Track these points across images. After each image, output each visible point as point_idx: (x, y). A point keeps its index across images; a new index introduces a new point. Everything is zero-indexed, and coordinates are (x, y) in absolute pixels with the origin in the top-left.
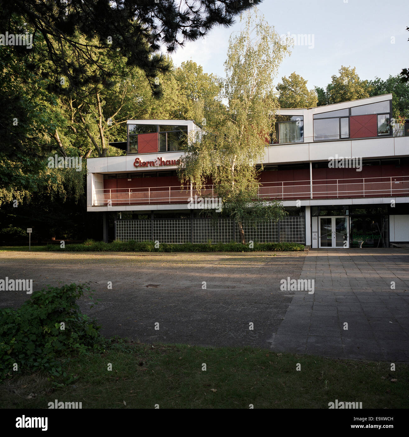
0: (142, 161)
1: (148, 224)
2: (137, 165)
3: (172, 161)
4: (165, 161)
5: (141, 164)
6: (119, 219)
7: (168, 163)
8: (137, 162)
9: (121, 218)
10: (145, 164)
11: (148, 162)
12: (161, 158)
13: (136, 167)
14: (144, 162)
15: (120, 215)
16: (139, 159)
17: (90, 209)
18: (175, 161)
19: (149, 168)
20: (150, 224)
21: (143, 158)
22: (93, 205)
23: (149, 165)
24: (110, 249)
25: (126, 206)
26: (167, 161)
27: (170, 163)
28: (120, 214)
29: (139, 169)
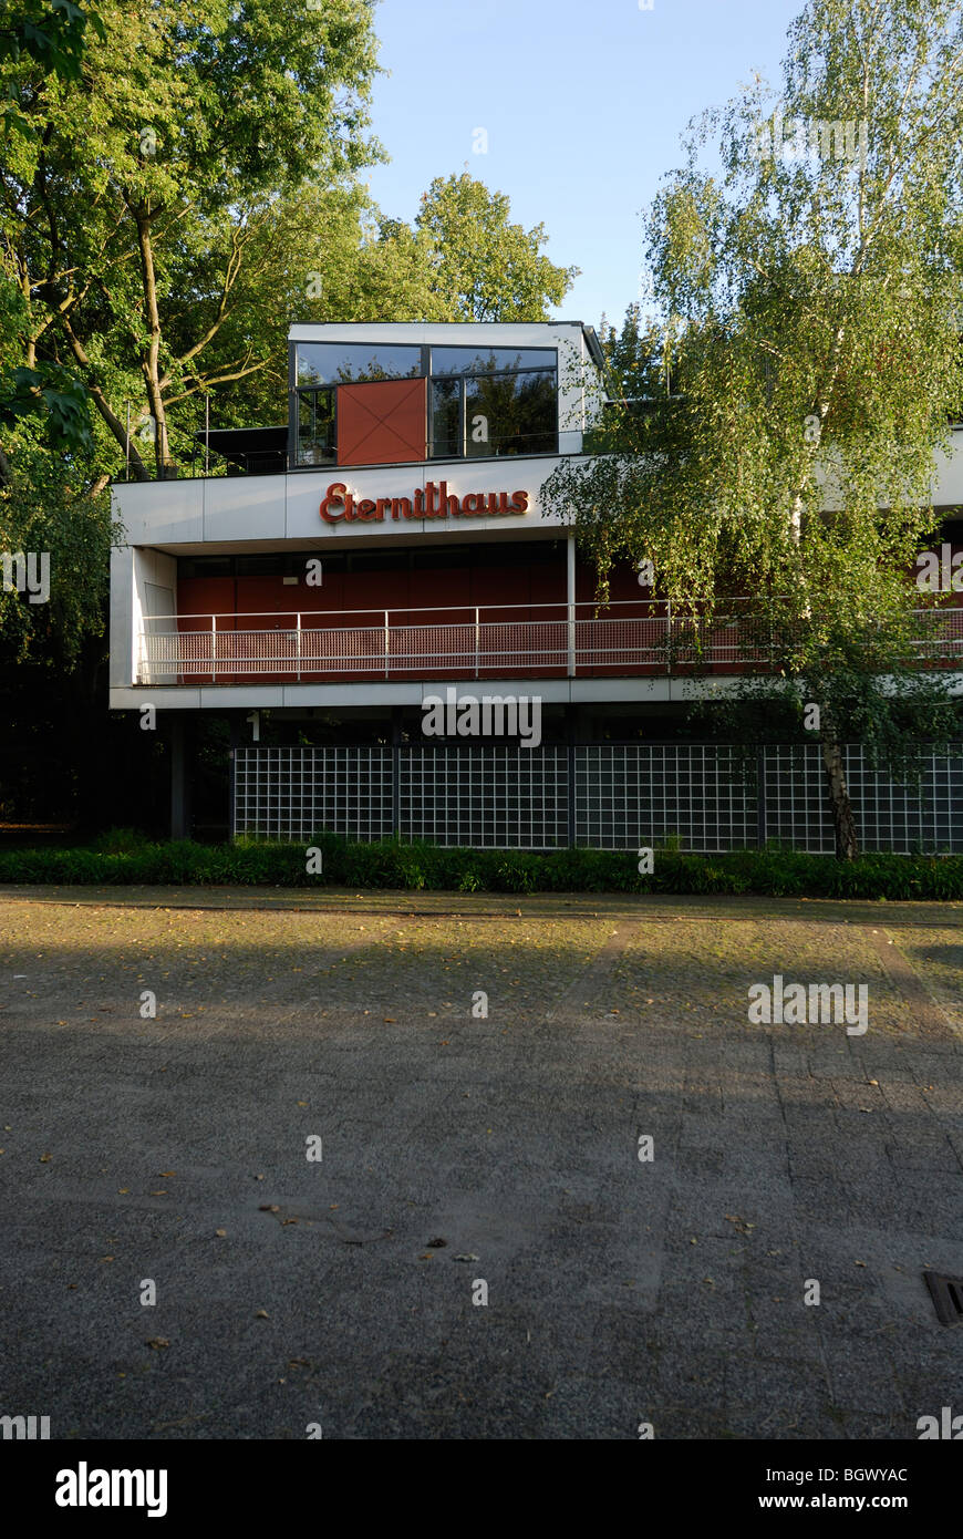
0: (357, 499)
1: (376, 766)
2: (335, 513)
3: (492, 496)
4: (460, 497)
5: (355, 510)
6: (248, 741)
7: (473, 507)
8: (337, 502)
9: (256, 738)
10: (370, 511)
11: (386, 503)
12: (444, 484)
13: (332, 521)
14: (366, 503)
15: (252, 724)
16: (343, 488)
17: (119, 699)
18: (504, 495)
19: (389, 527)
20: (388, 766)
21: (361, 486)
22: (135, 681)
23: (388, 514)
24: (229, 876)
25: (283, 685)
26: (469, 498)
27: (481, 508)
28: (255, 721)
29: (344, 531)
